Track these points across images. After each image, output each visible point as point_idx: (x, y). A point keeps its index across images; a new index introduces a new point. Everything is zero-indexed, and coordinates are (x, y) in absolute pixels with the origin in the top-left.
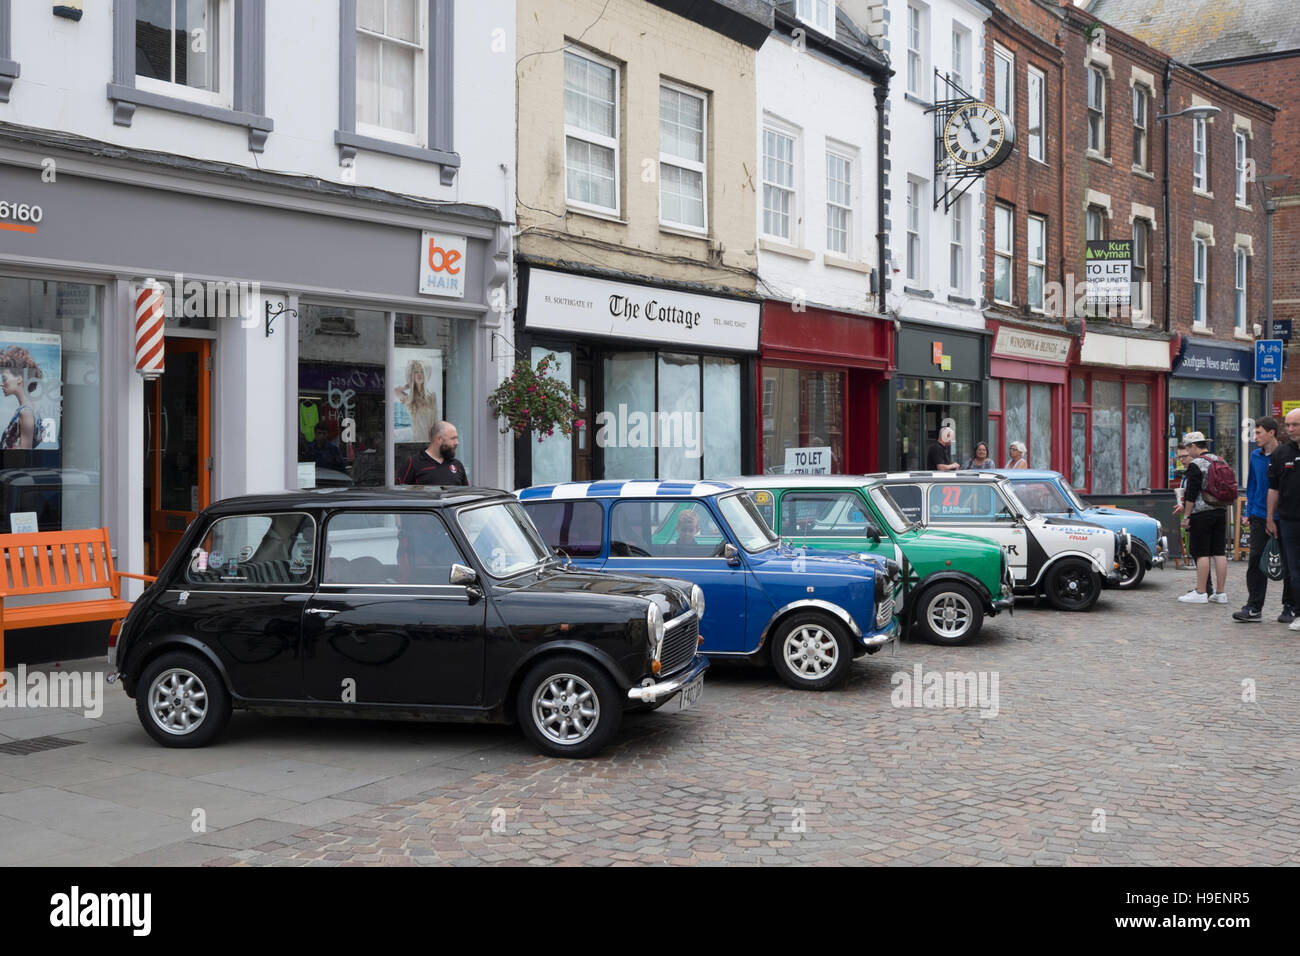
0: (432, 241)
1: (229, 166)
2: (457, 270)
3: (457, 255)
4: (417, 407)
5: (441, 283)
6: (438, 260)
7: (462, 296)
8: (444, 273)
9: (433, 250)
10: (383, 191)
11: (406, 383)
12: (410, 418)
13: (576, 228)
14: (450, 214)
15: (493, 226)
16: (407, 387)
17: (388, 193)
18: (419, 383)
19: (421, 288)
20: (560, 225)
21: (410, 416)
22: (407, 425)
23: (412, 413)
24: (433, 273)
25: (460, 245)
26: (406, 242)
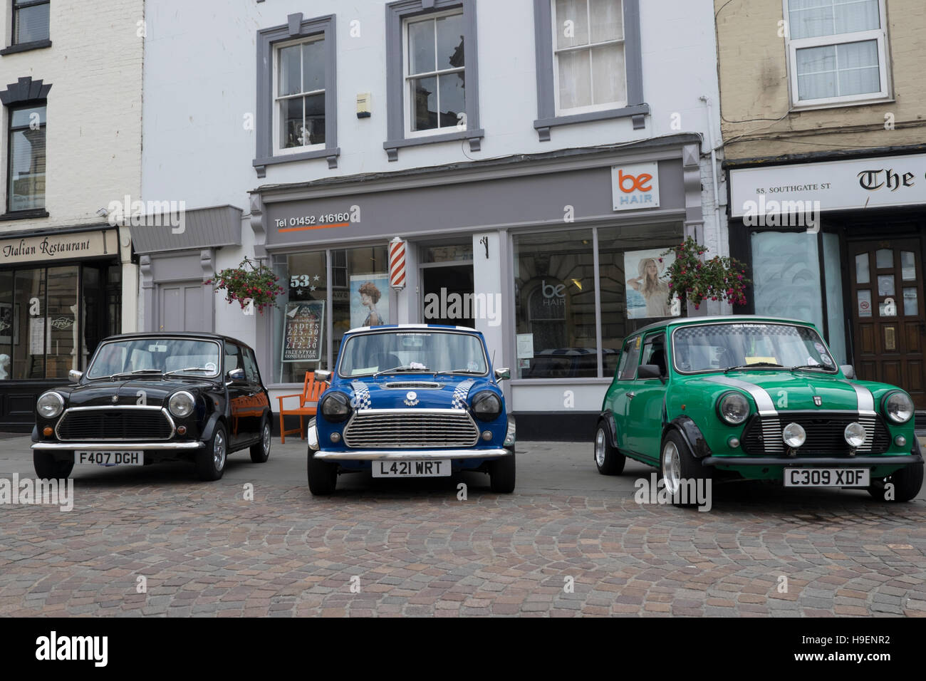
0: (620, 172)
1: (457, 164)
2: (650, 188)
3: (648, 177)
4: (651, 292)
5: (634, 200)
6: (628, 184)
7: (658, 206)
8: (637, 193)
9: (622, 179)
10: (577, 148)
11: (639, 276)
12: (644, 300)
13: (801, 124)
14: (646, 148)
15: (679, 147)
16: (640, 278)
17: (581, 148)
18: (652, 274)
19: (614, 207)
20: (784, 126)
21: (644, 299)
22: (642, 306)
23: (646, 297)
24: (624, 195)
25: (653, 170)
26: (598, 178)
